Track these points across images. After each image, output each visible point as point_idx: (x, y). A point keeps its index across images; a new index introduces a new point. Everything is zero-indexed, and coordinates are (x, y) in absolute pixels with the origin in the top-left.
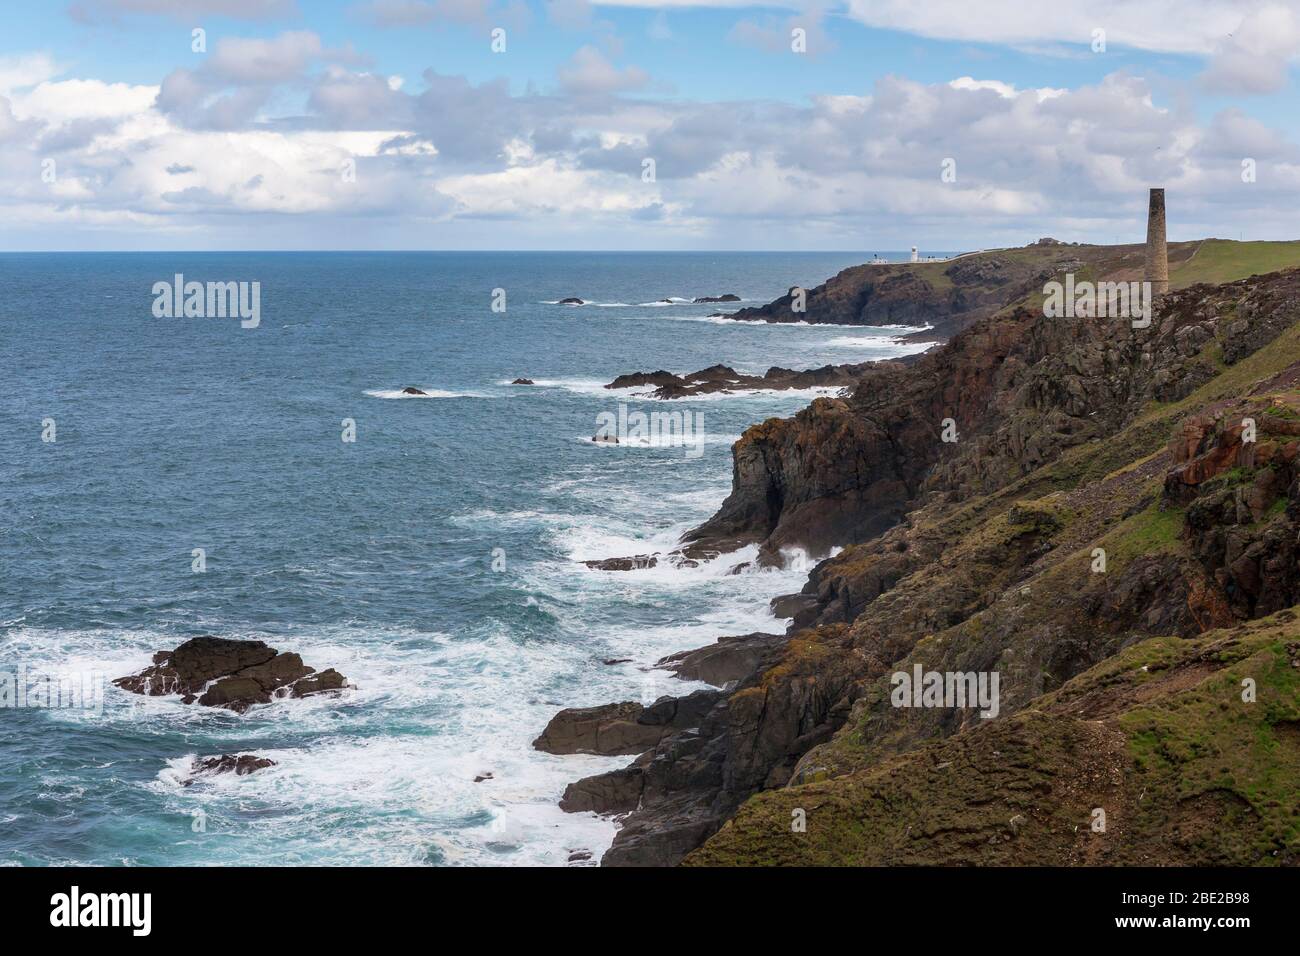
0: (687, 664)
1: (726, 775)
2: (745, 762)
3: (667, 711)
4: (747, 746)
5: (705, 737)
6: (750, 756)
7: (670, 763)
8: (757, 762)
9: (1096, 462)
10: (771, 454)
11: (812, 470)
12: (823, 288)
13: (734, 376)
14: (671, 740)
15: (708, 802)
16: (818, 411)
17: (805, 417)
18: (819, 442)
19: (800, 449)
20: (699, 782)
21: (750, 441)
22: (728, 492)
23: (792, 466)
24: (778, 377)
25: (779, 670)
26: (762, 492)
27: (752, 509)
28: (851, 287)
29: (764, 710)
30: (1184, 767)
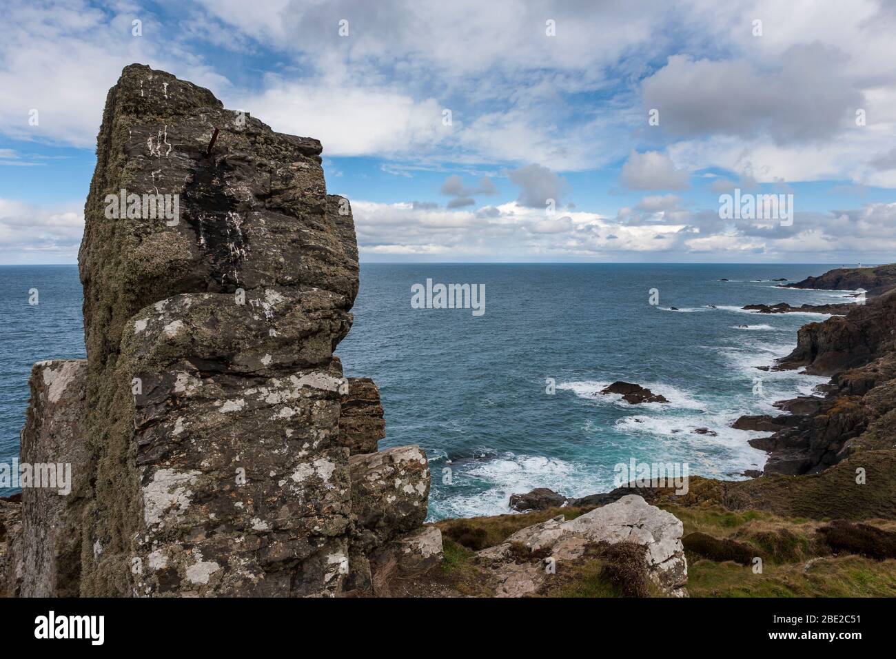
0: (785, 405)
1: (812, 444)
2: (820, 440)
3: (781, 421)
4: (821, 435)
5: (801, 430)
6: (821, 438)
7: (788, 437)
8: (825, 441)
10: (813, 335)
11: (830, 341)
12: (822, 277)
13: (789, 307)
14: (785, 431)
15: (804, 452)
16: (833, 321)
17: (827, 322)
18: (833, 331)
19: (825, 333)
20: (799, 445)
21: (805, 330)
22: (796, 346)
23: (821, 339)
24: (806, 308)
25: (834, 410)
26: (809, 347)
27: (804, 354)
28: (833, 276)
29: (828, 423)
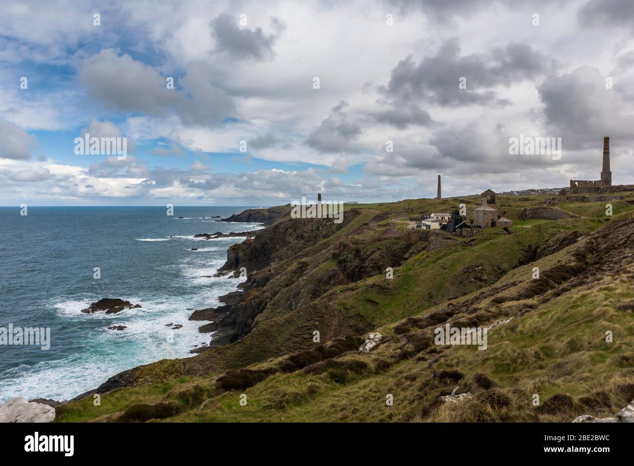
0: (221, 299)
1: (237, 322)
2: (242, 319)
3: (220, 310)
4: (242, 315)
5: (231, 314)
6: (243, 318)
7: (223, 320)
8: (244, 319)
9: (311, 251)
10: (236, 251)
11: (246, 255)
12: (240, 215)
13: (222, 234)
14: (222, 316)
15: (233, 329)
16: (247, 242)
17: (244, 243)
18: (247, 248)
19: (243, 250)
20: (231, 324)
21: (231, 249)
22: (226, 260)
23: (241, 254)
24: (232, 234)
25: (249, 298)
26: (234, 260)
27: (232, 264)
28: (246, 214)
29: (246, 307)
30: (350, 310)
